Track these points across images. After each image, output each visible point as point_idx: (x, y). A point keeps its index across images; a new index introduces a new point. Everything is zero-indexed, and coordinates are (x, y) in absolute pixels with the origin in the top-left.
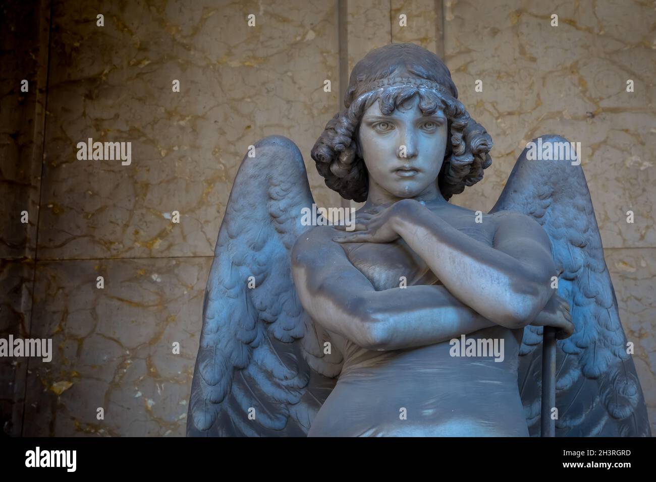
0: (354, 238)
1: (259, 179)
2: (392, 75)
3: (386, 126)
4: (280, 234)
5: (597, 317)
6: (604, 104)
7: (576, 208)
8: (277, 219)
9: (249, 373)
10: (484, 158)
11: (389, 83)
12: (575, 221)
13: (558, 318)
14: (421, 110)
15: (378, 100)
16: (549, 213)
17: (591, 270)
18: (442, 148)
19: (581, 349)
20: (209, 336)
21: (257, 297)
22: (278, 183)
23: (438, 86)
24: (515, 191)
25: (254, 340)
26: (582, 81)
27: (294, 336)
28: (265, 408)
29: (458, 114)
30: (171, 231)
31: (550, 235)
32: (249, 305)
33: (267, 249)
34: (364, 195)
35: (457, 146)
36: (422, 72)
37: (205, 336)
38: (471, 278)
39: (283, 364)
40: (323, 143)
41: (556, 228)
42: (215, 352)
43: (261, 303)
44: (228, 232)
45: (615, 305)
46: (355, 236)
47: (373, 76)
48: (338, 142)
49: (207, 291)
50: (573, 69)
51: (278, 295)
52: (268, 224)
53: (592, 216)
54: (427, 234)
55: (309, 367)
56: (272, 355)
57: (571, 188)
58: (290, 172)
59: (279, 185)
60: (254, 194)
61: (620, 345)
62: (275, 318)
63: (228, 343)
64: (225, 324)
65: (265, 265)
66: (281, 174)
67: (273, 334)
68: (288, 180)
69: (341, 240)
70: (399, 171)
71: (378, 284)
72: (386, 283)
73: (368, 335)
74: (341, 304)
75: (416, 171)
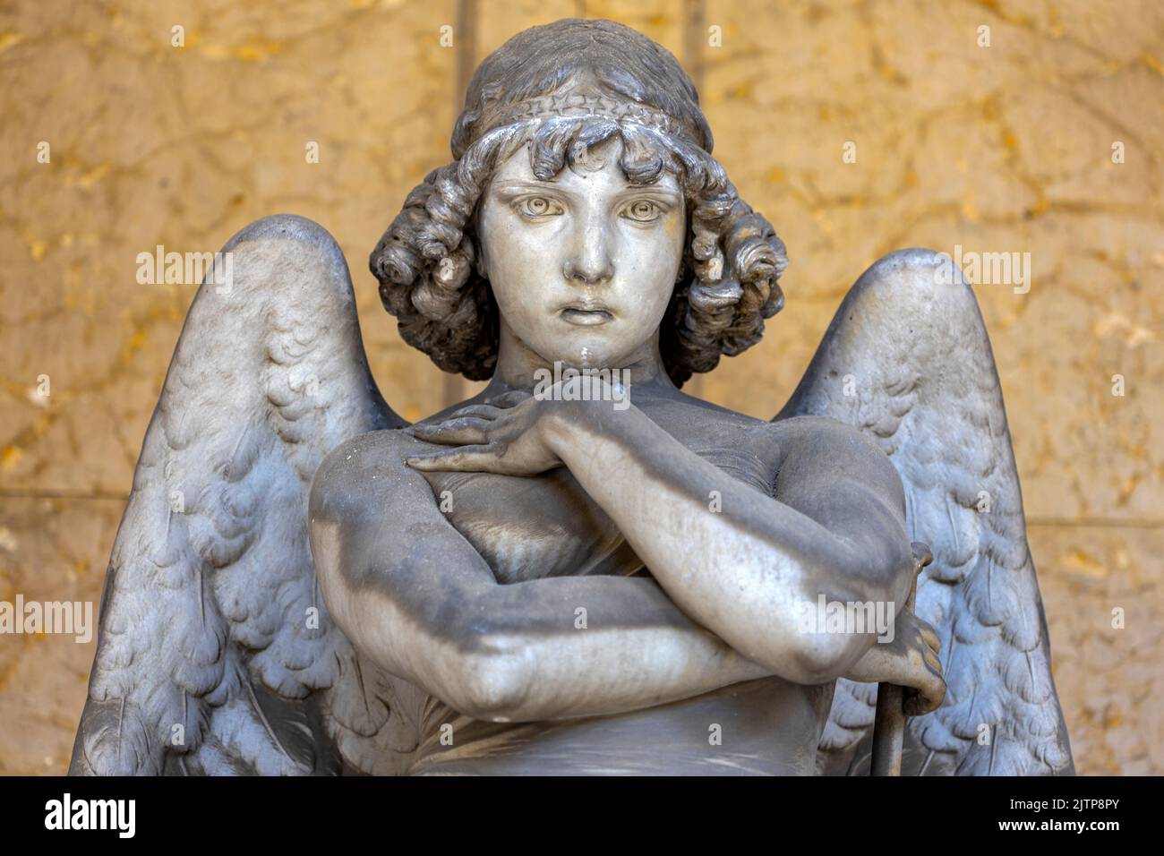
0: (456, 461)
1: (246, 315)
2: (563, 90)
3: (544, 205)
4: (287, 445)
5: (1002, 671)
6: (1056, 192)
7: (968, 418)
8: (283, 409)
9: (199, 763)
10: (766, 292)
11: (555, 107)
12: (964, 448)
13: (911, 667)
14: (626, 174)
15: (528, 144)
16: (907, 427)
17: (996, 562)
18: (670, 264)
19: (963, 743)
20: (112, 674)
21: (227, 588)
22: (287, 327)
23: (667, 122)
24: (835, 373)
25: (215, 687)
27: (310, 683)
29: (709, 190)
31: (908, 477)
32: (206, 604)
33: (257, 476)
34: (487, 364)
35: (704, 263)
36: (630, 87)
37: (103, 672)
38: (716, 564)
39: (281, 749)
40: (396, 238)
41: (922, 463)
42: (123, 711)
43: (237, 603)
44: (166, 434)
45: (1044, 644)
46: (458, 456)
47: (519, 90)
48: (431, 236)
49: (113, 571)
50: (991, 108)
51: (276, 585)
52: (259, 422)
53: (1004, 439)
54: (623, 458)
55: (340, 757)
56: (256, 725)
57: (959, 372)
58: (317, 300)
59: (291, 330)
60: (231, 349)
61: (1050, 734)
62: (265, 640)
63: (153, 691)
64: (150, 648)
65: (250, 515)
66: (296, 306)
67: (261, 676)
68: (312, 320)
69: (426, 464)
70: (569, 310)
71: (506, 569)
72: (525, 567)
73: (473, 685)
74: (414, 609)
75: (607, 313)
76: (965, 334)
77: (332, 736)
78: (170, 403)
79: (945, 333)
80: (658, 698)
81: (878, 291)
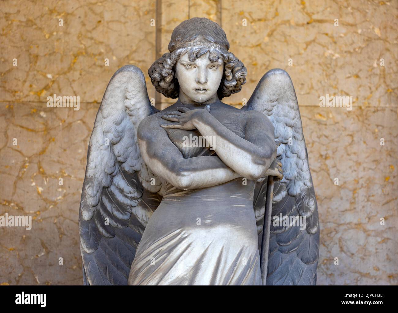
0: (172, 126)
1: (121, 89)
2: (196, 40)
3: (191, 66)
4: (130, 117)
5: (297, 164)
6: (315, 17)
7: (289, 107)
8: (129, 109)
9: (111, 190)
10: (242, 81)
11: (194, 45)
12: (288, 114)
13: (275, 172)
15: (188, 53)
16: (275, 109)
17: (296, 139)
18: (220, 77)
19: (288, 181)
20: (91, 171)
21: (116, 149)
23: (220, 47)
24: (258, 98)
25: (114, 172)
26: (302, 2)
27: (135, 170)
28: (119, 208)
29: (229, 61)
30: (52, 86)
31: (275, 120)
32: (112, 154)
33: (123, 124)
34: (176, 95)
35: (228, 76)
36: (211, 40)
37: (89, 170)
38: (232, 155)
39: (129, 186)
40: (156, 70)
41: (279, 117)
42: (94, 179)
43: (118, 152)
44: (102, 115)
45: (307, 158)
46: (173, 125)
47: (185, 40)
48: (165, 72)
49: (90, 146)
51: (127, 148)
52: (124, 111)
53: (298, 111)
55: (143, 187)
56: (123, 180)
57: (287, 97)
58: (138, 85)
59: (131, 92)
60: (117, 96)
61: (308, 179)
62: (125, 160)
63: (100, 174)
64: (99, 164)
65: (121, 132)
66: (133, 87)
67: (124, 169)
68: (136, 90)
69: (165, 126)
70: (197, 90)
71: (185, 153)
72: (189, 152)
73: (180, 183)
74: (166, 164)
75: (206, 90)
76: (288, 88)
77: (141, 182)
78: (103, 108)
79: (284, 88)
80: (220, 183)
81: (268, 80)
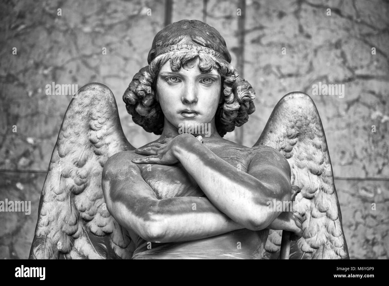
1: (83, 115)
3: (175, 79)
4: (97, 156)
5: (326, 226)
6: (359, 72)
7: (315, 146)
8: (95, 144)
9: (70, 256)
10: (248, 106)
11: (178, 48)
12: (313, 155)
13: (292, 225)
14: (201, 69)
15: (170, 60)
16: (295, 149)
17: (324, 192)
18: (216, 97)
19: (314, 250)
20: (42, 228)
21: (79, 201)
22: (95, 118)
23: (214, 53)
24: (271, 132)
25: (75, 233)
26: (343, 55)
27: (106, 231)
29: (229, 73)
30: (32, 152)
31: (296, 165)
32: (72, 206)
33: (87, 166)
34: (161, 130)
35: (228, 97)
36: (202, 41)
37: (39, 228)
38: (225, 193)
39: (96, 252)
40: (130, 90)
41: (300, 160)
42: (46, 240)
43: (82, 206)
44: (59, 153)
45: (340, 218)
46: (147, 159)
47: (167, 43)
48: (140, 89)
49: (43, 195)
50: (338, 45)
51: (94, 200)
52: (88, 148)
53: (326, 152)
55: (115, 254)
56: (88, 244)
57: (311, 131)
58: (105, 110)
59: (97, 119)
60: (78, 125)
61: (341, 247)
62: (91, 217)
63: (55, 234)
64: (54, 220)
65: (85, 178)
66: (98, 112)
67: (90, 229)
68: (104, 116)
69: (138, 161)
70: (183, 112)
71: (161, 195)
72: (167, 194)
73: (148, 231)
75: (196, 113)
76: (313, 119)
77: (113, 248)
78: (60, 143)
79: (306, 118)
81: (285, 105)
